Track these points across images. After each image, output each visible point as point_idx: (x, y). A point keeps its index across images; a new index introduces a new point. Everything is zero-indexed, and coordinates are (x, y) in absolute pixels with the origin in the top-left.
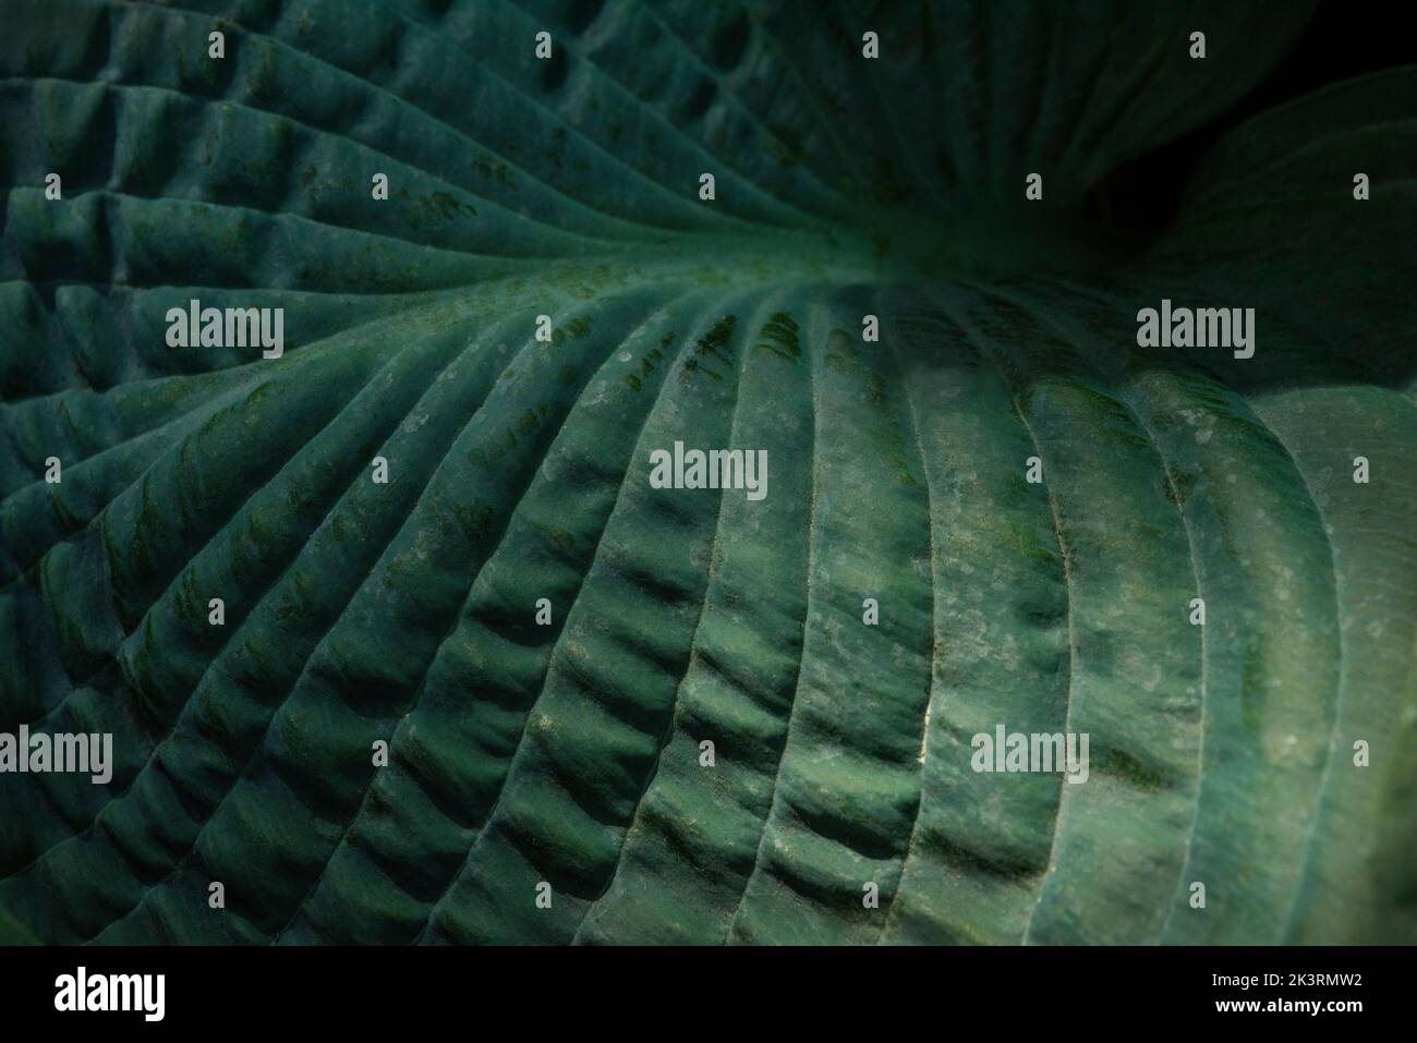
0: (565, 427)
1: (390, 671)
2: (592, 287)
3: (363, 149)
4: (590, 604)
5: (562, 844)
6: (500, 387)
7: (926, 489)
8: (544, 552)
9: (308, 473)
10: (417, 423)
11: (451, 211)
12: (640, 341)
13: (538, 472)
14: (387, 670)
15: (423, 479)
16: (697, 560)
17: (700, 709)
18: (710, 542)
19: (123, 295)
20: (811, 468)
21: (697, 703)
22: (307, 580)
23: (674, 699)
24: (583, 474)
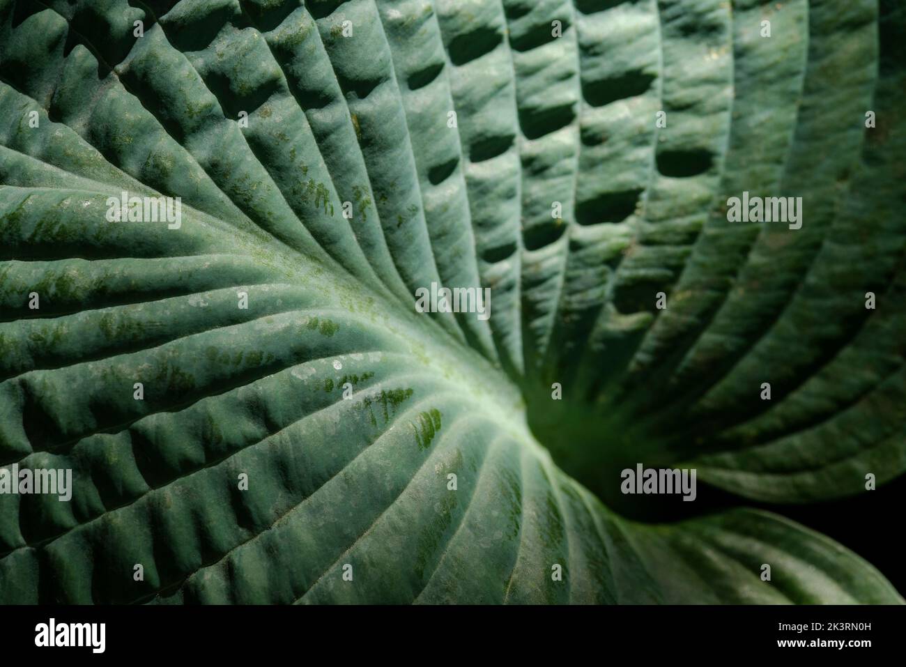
0: (272, 376)
1: (62, 421)
2: (355, 307)
3: (306, 125)
4: (198, 481)
5: (66, 592)
6: (258, 323)
7: (424, 586)
8: (200, 433)
9: (117, 277)
10: (198, 303)
11: (321, 202)
12: (353, 363)
13: (236, 389)
14: (61, 420)
15: (174, 336)
16: (273, 511)
17: (202, 592)
18: (290, 508)
19: (112, 79)
20: (377, 518)
21: (203, 587)
22: (65, 330)
23: (195, 571)
24: (259, 410)
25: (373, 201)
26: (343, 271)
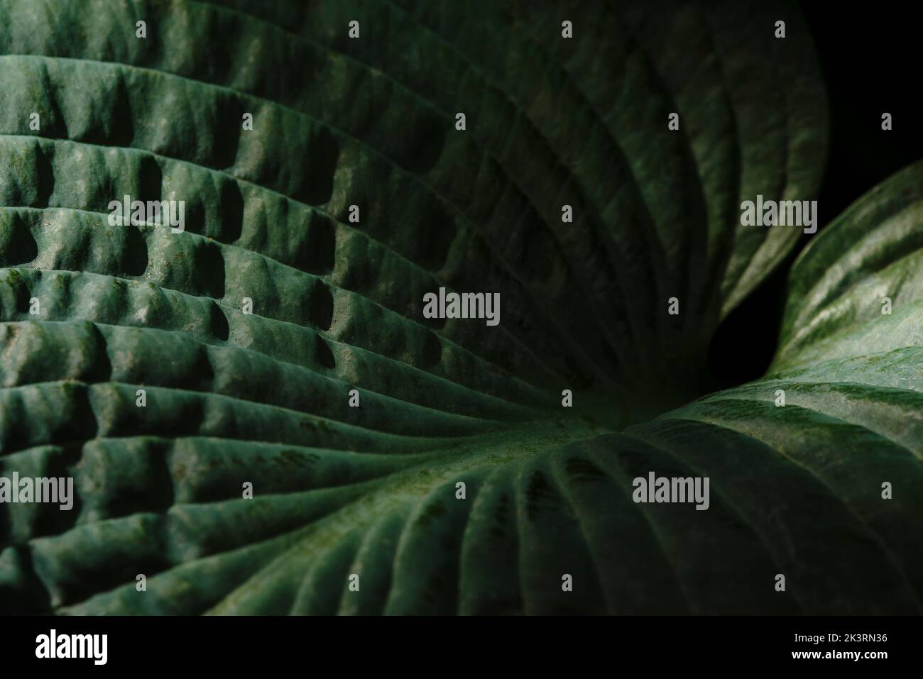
2: (424, 486)
11: (301, 462)
25: (323, 419)
26: (381, 480)
